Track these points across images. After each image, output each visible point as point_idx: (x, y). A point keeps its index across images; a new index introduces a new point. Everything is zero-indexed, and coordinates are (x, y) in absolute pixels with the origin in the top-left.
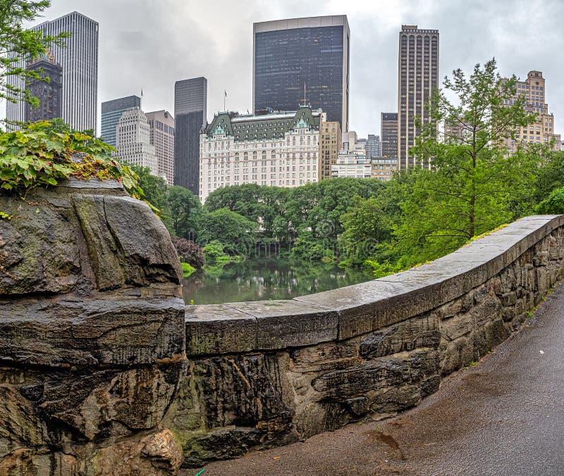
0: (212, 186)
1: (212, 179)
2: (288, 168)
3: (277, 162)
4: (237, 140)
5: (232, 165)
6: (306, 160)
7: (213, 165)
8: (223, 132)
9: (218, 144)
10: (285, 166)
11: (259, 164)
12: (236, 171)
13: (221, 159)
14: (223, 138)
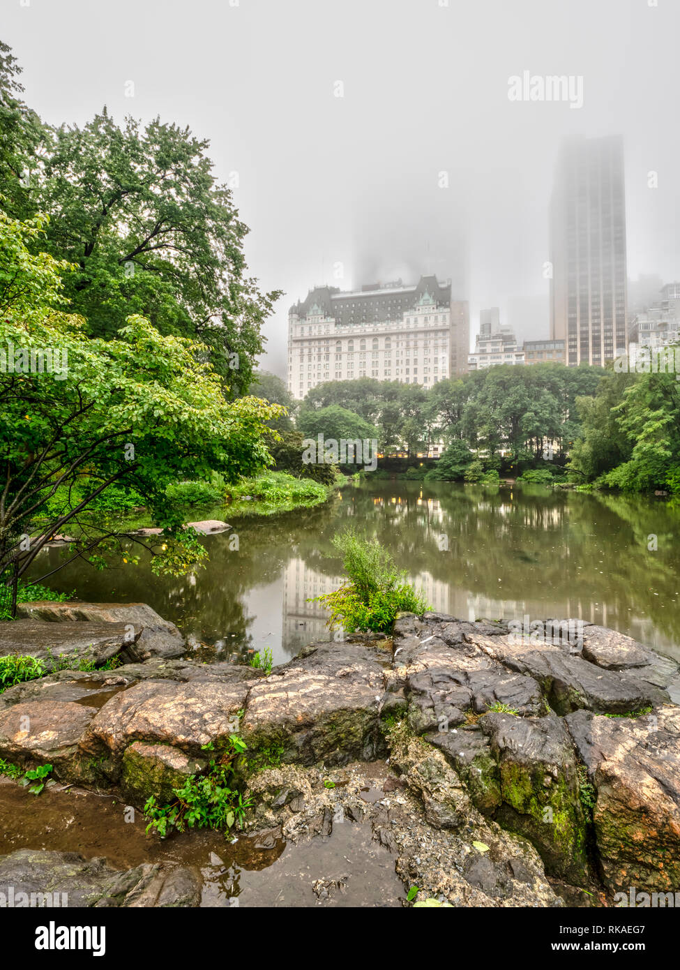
0: (305, 385)
1: (306, 376)
2: (408, 360)
3: (394, 353)
4: (339, 323)
5: (332, 357)
6: (432, 350)
7: (306, 358)
8: (320, 312)
9: (313, 328)
10: (403, 358)
11: (369, 356)
12: (338, 366)
13: (317, 349)
14: (320, 321)
